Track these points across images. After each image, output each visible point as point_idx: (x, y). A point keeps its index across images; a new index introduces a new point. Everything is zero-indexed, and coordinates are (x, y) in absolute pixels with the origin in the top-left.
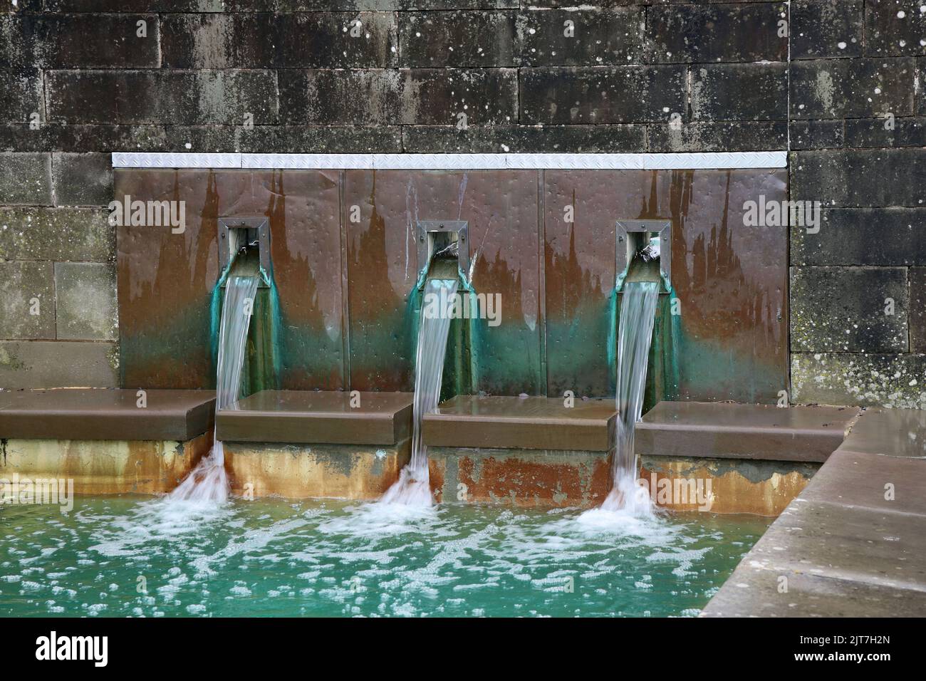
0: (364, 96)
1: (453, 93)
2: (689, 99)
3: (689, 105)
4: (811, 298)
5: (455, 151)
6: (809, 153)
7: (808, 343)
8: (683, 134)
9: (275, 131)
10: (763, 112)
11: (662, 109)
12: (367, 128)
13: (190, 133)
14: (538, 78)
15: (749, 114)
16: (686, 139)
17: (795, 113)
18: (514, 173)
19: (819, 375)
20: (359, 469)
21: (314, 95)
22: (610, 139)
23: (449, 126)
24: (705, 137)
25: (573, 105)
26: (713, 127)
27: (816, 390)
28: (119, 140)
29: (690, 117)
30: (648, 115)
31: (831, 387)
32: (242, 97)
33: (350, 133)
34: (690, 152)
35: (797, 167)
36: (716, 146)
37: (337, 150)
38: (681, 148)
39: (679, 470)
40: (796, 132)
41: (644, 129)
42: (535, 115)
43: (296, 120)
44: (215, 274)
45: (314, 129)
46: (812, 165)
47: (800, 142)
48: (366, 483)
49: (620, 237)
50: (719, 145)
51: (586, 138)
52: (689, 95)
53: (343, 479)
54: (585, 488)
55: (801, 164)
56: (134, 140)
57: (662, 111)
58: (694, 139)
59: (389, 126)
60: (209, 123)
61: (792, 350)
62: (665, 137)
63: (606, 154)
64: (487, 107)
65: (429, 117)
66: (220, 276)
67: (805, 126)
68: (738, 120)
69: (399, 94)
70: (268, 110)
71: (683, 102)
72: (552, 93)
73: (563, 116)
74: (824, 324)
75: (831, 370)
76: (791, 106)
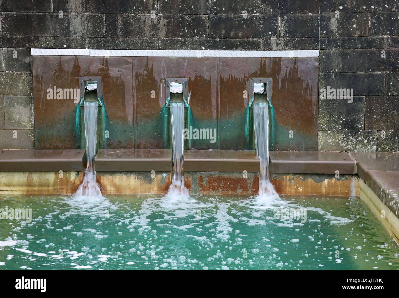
0: (143, 26)
1: (181, 25)
2: (279, 28)
3: (279, 31)
4: (327, 109)
5: (181, 49)
6: (328, 51)
7: (325, 127)
8: (277, 43)
9: (104, 40)
10: (309, 34)
11: (268, 32)
12: (144, 39)
13: (66, 40)
14: (217, 19)
15: (303, 35)
16: (278, 45)
17: (322, 34)
18: (207, 58)
19: (329, 139)
20: (155, 182)
21: (121, 25)
22: (247, 45)
23: (179, 39)
24: (286, 44)
25: (232, 30)
26: (289, 40)
27: (328, 145)
28: (34, 43)
29: (280, 36)
30: (263, 35)
31: (334, 144)
32: (89, 25)
33: (137, 41)
34: (280, 50)
35: (322, 56)
36: (290, 48)
37: (131, 48)
38: (276, 49)
39: (288, 179)
40: (322, 42)
41: (261, 40)
42: (216, 34)
43: (113, 36)
45: (121, 39)
46: (328, 56)
47: (324, 46)
48: (158, 187)
49: (251, 85)
50: (291, 47)
51: (237, 45)
52: (279, 27)
53: (148, 186)
54: (250, 187)
55: (324, 55)
56: (40, 43)
57: (268, 33)
58: (281, 45)
59: (153, 38)
60: (74, 36)
61: (319, 129)
62: (269, 44)
63: (245, 51)
64: (195, 31)
65: (171, 35)
66: (80, 102)
67: (326, 40)
68: (299, 37)
69: (158, 25)
70: (100, 31)
71: (277, 30)
72: (223, 26)
73: (227, 36)
74: (332, 119)
75: (334, 137)
76: (320, 32)
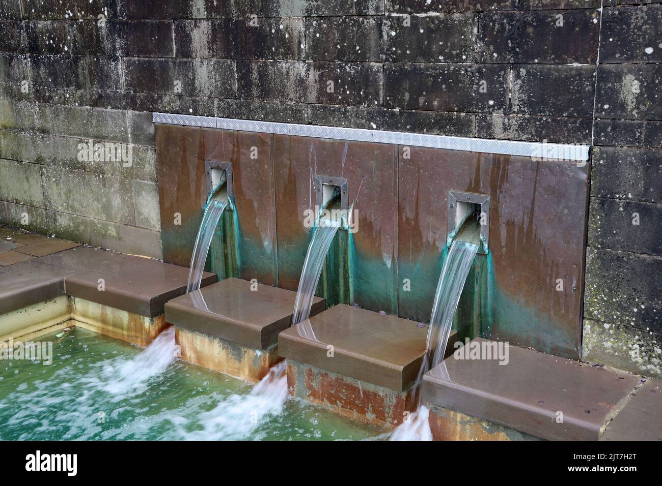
0: (285, 81)
1: (340, 81)
2: (510, 94)
3: (510, 99)
4: (604, 276)
5: (340, 125)
6: (611, 149)
7: (599, 313)
8: (504, 124)
9: (236, 104)
10: (572, 109)
11: (488, 102)
12: (287, 105)
13: (191, 102)
14: (396, 71)
15: (560, 111)
16: (505, 129)
17: (601, 112)
18: (378, 146)
19: (607, 341)
20: (246, 359)
21: (256, 79)
22: (447, 124)
23: (337, 106)
24: (521, 128)
25: (421, 95)
26: (529, 120)
27: (603, 353)
28: (157, 105)
29: (510, 110)
30: (477, 106)
31: (617, 354)
32: (217, 78)
33: (277, 108)
34: (509, 140)
35: (599, 161)
36: (530, 136)
37: (270, 119)
38: (502, 136)
39: (459, 419)
40: (600, 130)
41: (473, 117)
42: (394, 101)
43: (247, 96)
44: (205, 197)
45: (257, 103)
46: (613, 161)
47: (603, 139)
48: (250, 370)
49: (452, 205)
50: (532, 136)
51: (430, 122)
52: (510, 91)
53: (237, 364)
54: (388, 414)
55: (602, 158)
56: (164, 105)
57: (488, 104)
58: (512, 129)
59: (300, 104)
60: (201, 96)
61: (584, 316)
62: (489, 126)
63: (444, 137)
64: (362, 93)
65: (325, 99)
66: (207, 200)
67: (609, 124)
68: (549, 115)
69: (306, 80)
70: (231, 88)
71: (505, 97)
72: (406, 85)
73: (413, 103)
74: (614, 300)
75: (617, 339)
76: (597, 105)
